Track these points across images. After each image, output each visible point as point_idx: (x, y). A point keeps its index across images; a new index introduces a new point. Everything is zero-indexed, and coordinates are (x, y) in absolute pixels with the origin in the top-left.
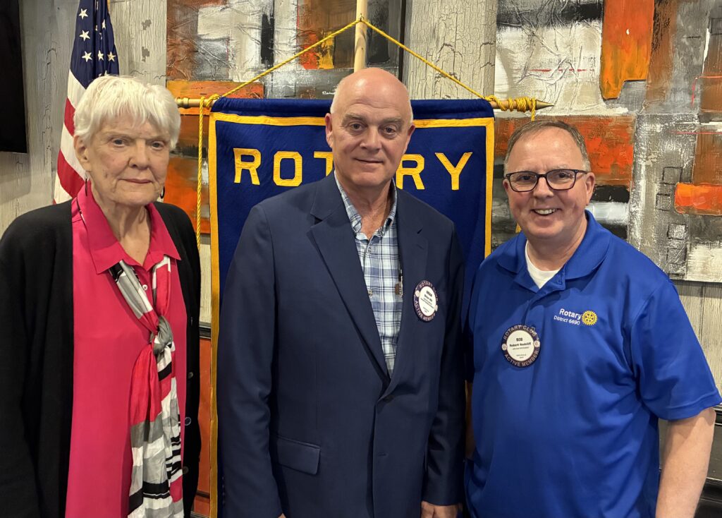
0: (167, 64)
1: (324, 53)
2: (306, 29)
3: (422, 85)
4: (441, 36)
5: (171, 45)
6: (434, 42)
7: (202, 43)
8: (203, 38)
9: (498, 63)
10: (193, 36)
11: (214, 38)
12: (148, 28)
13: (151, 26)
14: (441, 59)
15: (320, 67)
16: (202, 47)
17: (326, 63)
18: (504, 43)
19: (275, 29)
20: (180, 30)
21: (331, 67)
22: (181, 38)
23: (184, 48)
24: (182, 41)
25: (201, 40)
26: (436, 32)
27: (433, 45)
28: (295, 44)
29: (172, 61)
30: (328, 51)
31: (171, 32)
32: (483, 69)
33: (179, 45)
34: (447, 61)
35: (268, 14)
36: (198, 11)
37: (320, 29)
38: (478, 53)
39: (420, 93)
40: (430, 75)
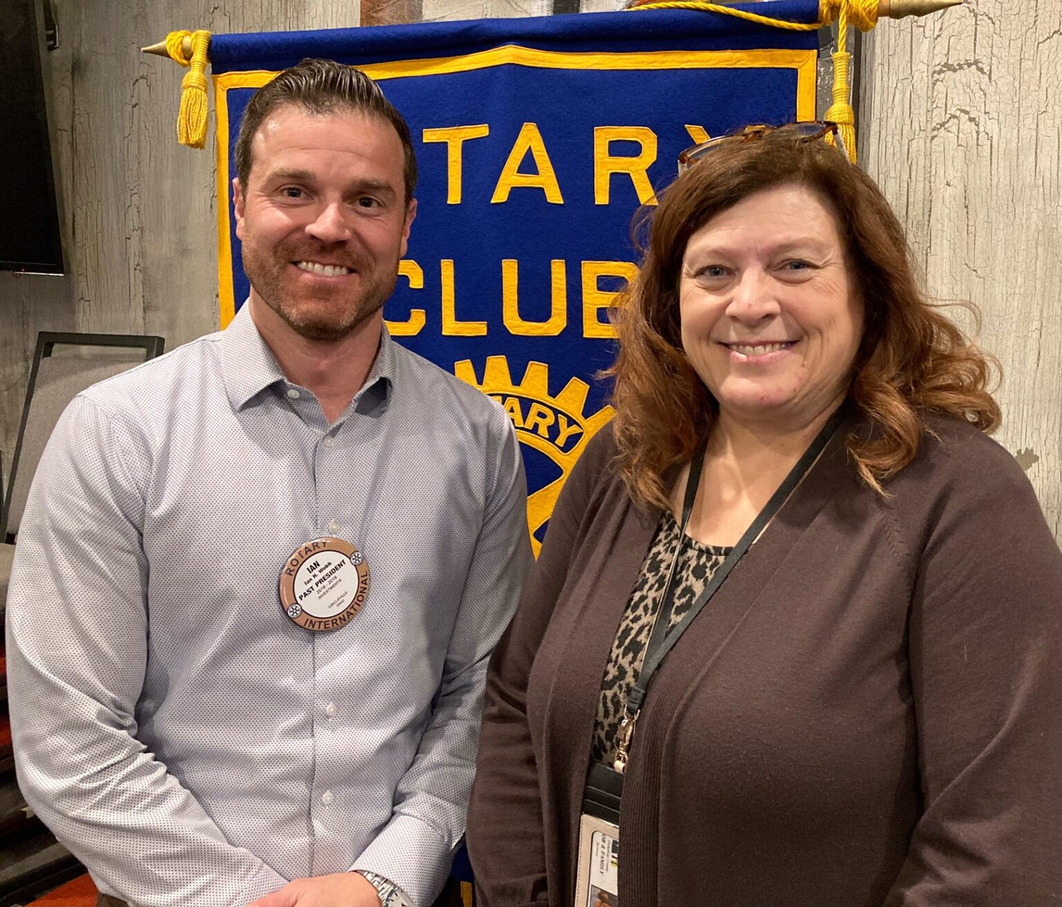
3: (903, 92)
14: (945, 33)
20: (387, 14)
31: (369, 18)
34: (959, 36)
38: (1032, 13)
39: (898, 110)
40: (921, 69)
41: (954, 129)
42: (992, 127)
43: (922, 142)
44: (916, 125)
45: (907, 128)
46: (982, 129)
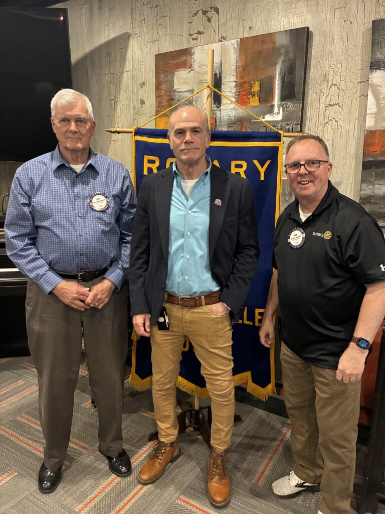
0: (156, 108)
1: (253, 96)
2: (242, 81)
3: (317, 112)
4: (330, 79)
5: (158, 96)
6: (325, 83)
7: (177, 94)
8: (178, 90)
9: (370, 94)
10: (171, 90)
11: (184, 90)
12: (143, 87)
13: (145, 85)
14: (330, 95)
15: (250, 104)
16: (177, 96)
17: (255, 101)
18: (375, 81)
19: (222, 82)
20: (163, 87)
21: (258, 104)
22: (164, 92)
23: (165, 98)
24: (164, 93)
25: (177, 92)
26: (327, 77)
27: (325, 85)
28: (234, 91)
29: (159, 107)
30: (256, 94)
31: (158, 88)
32: (358, 99)
33: (162, 96)
34: (334, 95)
35: (218, 73)
36: (174, 74)
37: (251, 80)
38: (356, 89)
39: (315, 117)
40: (322, 105)
41: (331, 124)
42: (341, 123)
43: (321, 127)
44: (320, 122)
45: (317, 123)
46: (339, 124)
